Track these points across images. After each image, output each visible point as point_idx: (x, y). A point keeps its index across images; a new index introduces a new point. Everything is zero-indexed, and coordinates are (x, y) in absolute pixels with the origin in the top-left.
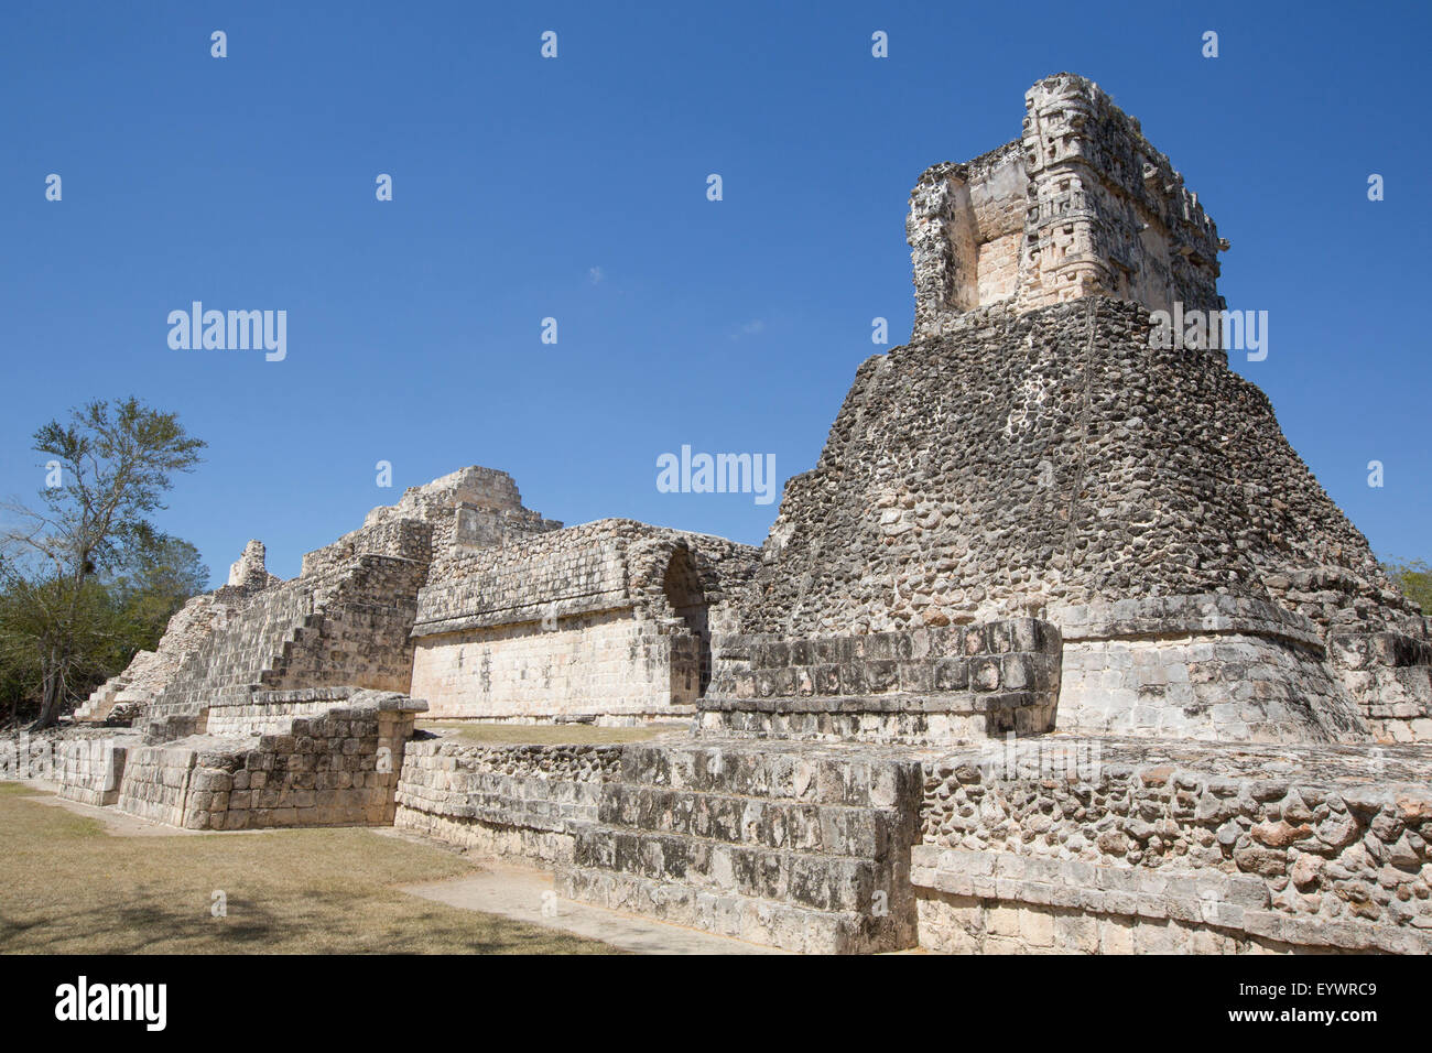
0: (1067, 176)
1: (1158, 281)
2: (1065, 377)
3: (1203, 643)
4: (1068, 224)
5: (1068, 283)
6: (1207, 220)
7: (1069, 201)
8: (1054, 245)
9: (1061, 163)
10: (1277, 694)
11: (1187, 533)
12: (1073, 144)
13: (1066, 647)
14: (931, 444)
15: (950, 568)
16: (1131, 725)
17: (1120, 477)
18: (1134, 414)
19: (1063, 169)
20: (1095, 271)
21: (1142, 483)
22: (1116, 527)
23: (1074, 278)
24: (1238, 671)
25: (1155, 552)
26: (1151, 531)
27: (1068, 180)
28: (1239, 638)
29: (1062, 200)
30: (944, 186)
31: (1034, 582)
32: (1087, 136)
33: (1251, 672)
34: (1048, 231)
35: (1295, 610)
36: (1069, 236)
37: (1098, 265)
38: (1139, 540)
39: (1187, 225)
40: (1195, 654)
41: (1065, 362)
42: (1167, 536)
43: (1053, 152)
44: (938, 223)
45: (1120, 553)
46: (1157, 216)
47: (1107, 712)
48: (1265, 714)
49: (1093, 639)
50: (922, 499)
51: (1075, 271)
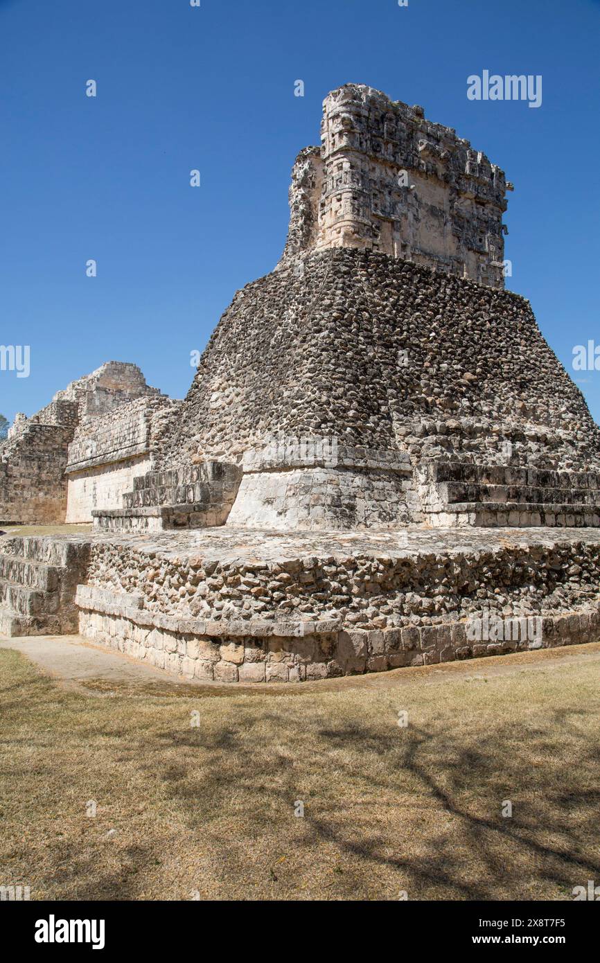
0: (341, 160)
1: (436, 223)
2: (308, 304)
3: (298, 473)
4: (338, 194)
5: (336, 235)
6: (494, 170)
7: (341, 178)
8: (331, 209)
9: (337, 151)
10: (323, 502)
11: (321, 405)
12: (345, 138)
13: (245, 477)
14: (241, 350)
15: (222, 430)
16: (254, 521)
17: (301, 371)
18: (327, 329)
19: (339, 156)
20: (353, 227)
21: (309, 375)
22: (287, 403)
23: (339, 232)
24: (307, 490)
25: (298, 419)
26: (302, 406)
27: (342, 163)
28: (318, 469)
29: (338, 178)
30: (307, 164)
31: (251, 437)
32: (355, 130)
33: (314, 490)
34: (329, 200)
35: (407, 449)
36: (339, 203)
37: (357, 222)
38: (294, 411)
39: (468, 178)
40: (292, 480)
41: (309, 293)
42: (306, 408)
43: (333, 144)
44: (302, 191)
45: (285, 419)
46: (436, 174)
47: (248, 514)
48: (309, 514)
49: (255, 472)
50: (229, 386)
51: (340, 228)
